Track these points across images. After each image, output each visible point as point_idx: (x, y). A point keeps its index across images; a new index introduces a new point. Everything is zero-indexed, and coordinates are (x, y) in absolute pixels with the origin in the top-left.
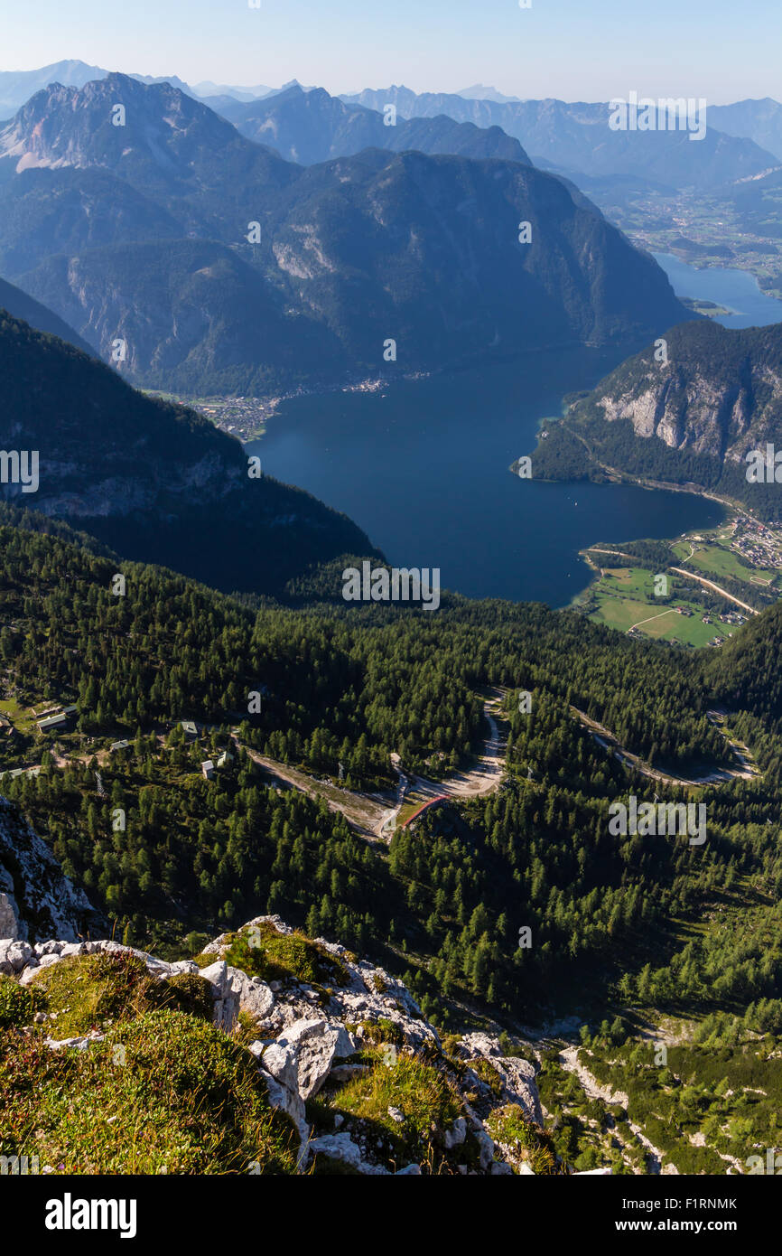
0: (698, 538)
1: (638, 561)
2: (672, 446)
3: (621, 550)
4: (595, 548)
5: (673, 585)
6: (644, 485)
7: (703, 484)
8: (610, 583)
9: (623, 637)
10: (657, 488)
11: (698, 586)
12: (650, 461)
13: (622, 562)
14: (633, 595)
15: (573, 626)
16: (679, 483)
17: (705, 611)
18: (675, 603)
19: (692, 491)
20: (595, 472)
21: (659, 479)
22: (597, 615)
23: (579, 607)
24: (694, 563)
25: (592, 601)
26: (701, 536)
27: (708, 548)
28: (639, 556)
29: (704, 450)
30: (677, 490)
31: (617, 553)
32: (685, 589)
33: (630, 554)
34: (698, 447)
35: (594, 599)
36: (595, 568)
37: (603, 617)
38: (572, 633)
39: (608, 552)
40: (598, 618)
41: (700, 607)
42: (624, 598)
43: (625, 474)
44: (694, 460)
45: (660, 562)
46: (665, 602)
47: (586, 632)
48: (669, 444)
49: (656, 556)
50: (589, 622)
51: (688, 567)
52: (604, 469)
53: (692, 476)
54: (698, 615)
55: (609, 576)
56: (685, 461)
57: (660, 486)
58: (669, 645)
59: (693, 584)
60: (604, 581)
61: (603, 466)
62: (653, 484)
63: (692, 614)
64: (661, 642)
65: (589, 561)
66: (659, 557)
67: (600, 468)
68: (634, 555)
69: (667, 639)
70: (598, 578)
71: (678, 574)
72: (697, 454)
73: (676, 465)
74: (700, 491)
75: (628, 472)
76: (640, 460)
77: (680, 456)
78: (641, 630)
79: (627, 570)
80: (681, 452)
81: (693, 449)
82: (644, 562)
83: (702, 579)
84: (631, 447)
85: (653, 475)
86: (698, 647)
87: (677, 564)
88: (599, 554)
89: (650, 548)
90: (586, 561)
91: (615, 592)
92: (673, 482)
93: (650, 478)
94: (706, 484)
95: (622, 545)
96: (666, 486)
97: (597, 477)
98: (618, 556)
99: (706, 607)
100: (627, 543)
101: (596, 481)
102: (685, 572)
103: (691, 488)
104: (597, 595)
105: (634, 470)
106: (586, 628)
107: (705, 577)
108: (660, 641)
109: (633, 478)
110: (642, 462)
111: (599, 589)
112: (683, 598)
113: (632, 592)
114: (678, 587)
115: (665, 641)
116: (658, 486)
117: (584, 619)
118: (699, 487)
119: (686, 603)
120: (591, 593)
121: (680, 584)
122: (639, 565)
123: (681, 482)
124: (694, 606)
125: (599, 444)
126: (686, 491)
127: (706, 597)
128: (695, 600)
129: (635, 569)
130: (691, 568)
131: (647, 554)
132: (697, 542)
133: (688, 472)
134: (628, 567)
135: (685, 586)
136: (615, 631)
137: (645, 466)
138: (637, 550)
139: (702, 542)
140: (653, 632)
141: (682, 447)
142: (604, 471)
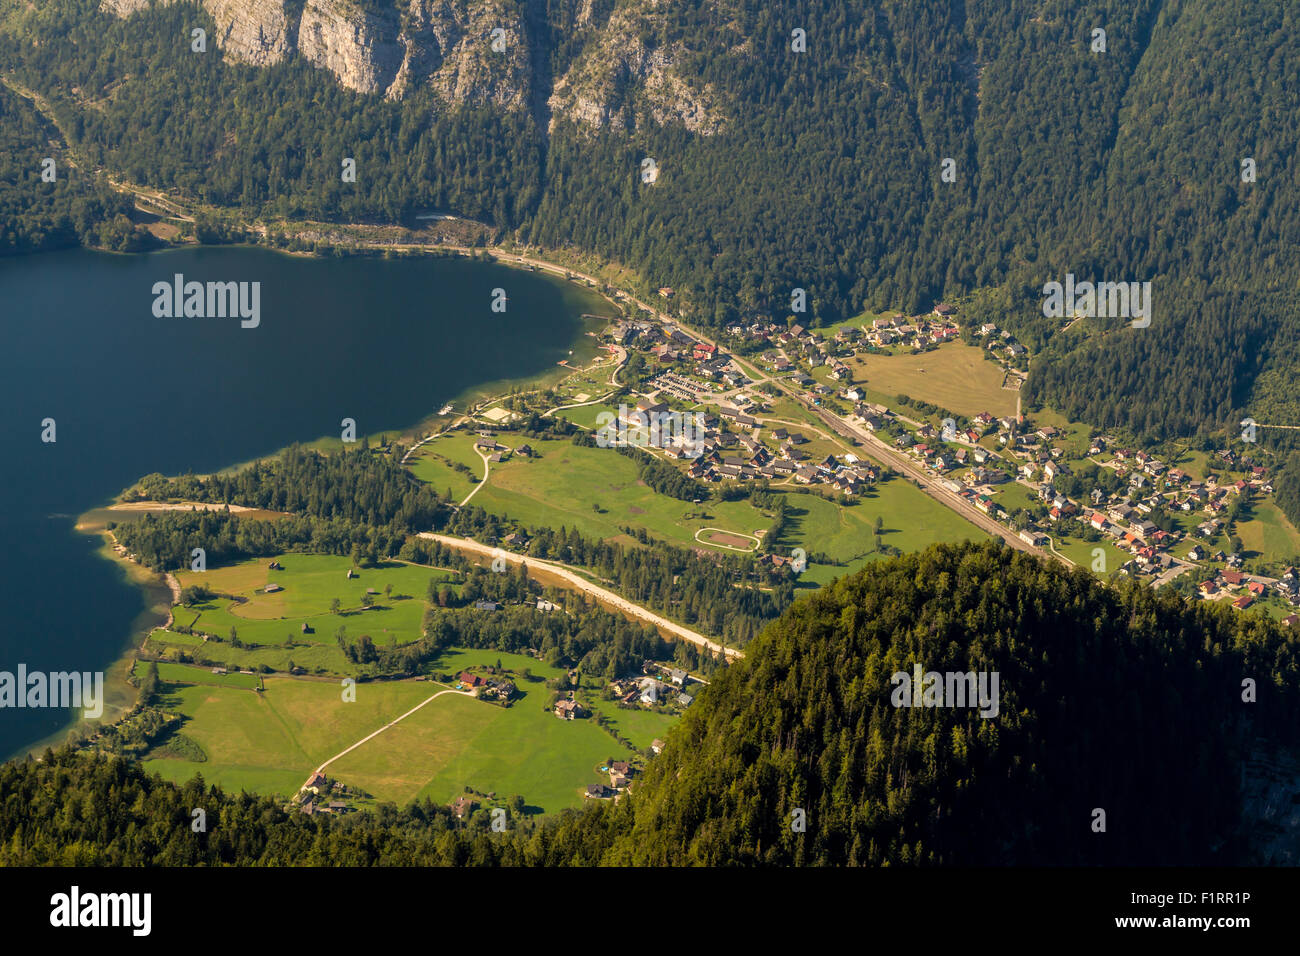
0: (497, 414)
1: (300, 524)
2: (362, 89)
3: (229, 492)
4: (137, 499)
5: (436, 599)
6: (283, 242)
7: (486, 217)
8: (209, 621)
9: (281, 818)
10: (328, 251)
11: (521, 587)
12: (290, 153)
13: (240, 540)
14: (300, 657)
15: (88, 809)
16: (404, 223)
17: (557, 676)
18: (453, 663)
19: (454, 246)
20: (96, 213)
21: (332, 213)
22: (176, 752)
23: (103, 731)
24: (495, 508)
25: (152, 700)
26: (509, 405)
27: (535, 445)
28: (301, 506)
29: (474, 93)
30: (402, 249)
31: (218, 507)
32: (480, 607)
33: (264, 503)
34: (454, 84)
35: (158, 693)
36: (144, 574)
37: (201, 756)
38: (91, 837)
39: (186, 507)
40: (182, 763)
41: (541, 664)
42: (269, 671)
43: (205, 209)
44: (444, 132)
45: (379, 521)
46: (419, 665)
47: (141, 822)
48: (348, 81)
49: (361, 500)
50: (147, 785)
51: (480, 524)
52: (130, 199)
53: (444, 194)
54: (539, 694)
55: (200, 598)
56: (414, 138)
57: (340, 239)
58: (451, 824)
59: (503, 583)
60: (182, 616)
61: (123, 188)
62: (312, 234)
63: (516, 695)
64: (423, 814)
65: (116, 551)
66: (373, 502)
67: (113, 198)
68: (282, 503)
69: (440, 799)
70: (159, 609)
71: (446, 557)
72: (454, 110)
73: (386, 156)
74: (481, 243)
75: (216, 199)
76: (252, 149)
77: (395, 126)
78: (345, 780)
79: (266, 562)
80: (396, 108)
81: (432, 94)
82: (320, 528)
83: (532, 563)
84: (213, 107)
85: (307, 202)
86: (553, 811)
87: (439, 519)
88: (151, 518)
89: (333, 471)
90: (106, 553)
91: (231, 655)
92: (384, 220)
93: (298, 214)
94: (499, 214)
95: (227, 474)
96: (362, 237)
97: (106, 230)
98: (222, 518)
99: (563, 662)
100: (249, 466)
101: (104, 247)
102: (469, 544)
103: (450, 238)
104: (168, 674)
105: (238, 188)
106: (137, 808)
107: (542, 554)
108: (416, 812)
109: (236, 219)
110: (263, 156)
111: (169, 652)
112: (478, 642)
113: (292, 645)
114: (453, 602)
115: (433, 811)
116: (333, 241)
117: (126, 773)
118: (477, 228)
119: (490, 656)
120: (143, 670)
121: (460, 591)
122: (303, 539)
123: (414, 214)
124: (516, 662)
125: (100, 106)
126: (432, 248)
127: (557, 628)
128: (520, 641)
129: (291, 559)
130: (492, 528)
131: (329, 498)
132: (497, 429)
133: (430, 177)
134: (268, 552)
135: (477, 595)
136: (248, 801)
137: (276, 171)
138: (289, 486)
139: (512, 428)
140: (386, 781)
141: (396, 88)
142: (127, 206)
